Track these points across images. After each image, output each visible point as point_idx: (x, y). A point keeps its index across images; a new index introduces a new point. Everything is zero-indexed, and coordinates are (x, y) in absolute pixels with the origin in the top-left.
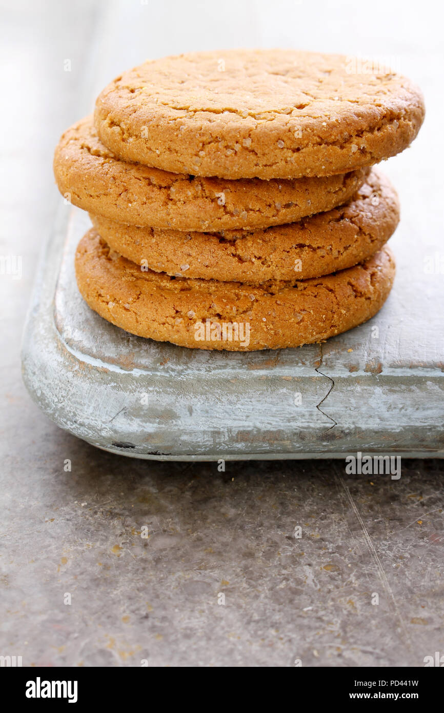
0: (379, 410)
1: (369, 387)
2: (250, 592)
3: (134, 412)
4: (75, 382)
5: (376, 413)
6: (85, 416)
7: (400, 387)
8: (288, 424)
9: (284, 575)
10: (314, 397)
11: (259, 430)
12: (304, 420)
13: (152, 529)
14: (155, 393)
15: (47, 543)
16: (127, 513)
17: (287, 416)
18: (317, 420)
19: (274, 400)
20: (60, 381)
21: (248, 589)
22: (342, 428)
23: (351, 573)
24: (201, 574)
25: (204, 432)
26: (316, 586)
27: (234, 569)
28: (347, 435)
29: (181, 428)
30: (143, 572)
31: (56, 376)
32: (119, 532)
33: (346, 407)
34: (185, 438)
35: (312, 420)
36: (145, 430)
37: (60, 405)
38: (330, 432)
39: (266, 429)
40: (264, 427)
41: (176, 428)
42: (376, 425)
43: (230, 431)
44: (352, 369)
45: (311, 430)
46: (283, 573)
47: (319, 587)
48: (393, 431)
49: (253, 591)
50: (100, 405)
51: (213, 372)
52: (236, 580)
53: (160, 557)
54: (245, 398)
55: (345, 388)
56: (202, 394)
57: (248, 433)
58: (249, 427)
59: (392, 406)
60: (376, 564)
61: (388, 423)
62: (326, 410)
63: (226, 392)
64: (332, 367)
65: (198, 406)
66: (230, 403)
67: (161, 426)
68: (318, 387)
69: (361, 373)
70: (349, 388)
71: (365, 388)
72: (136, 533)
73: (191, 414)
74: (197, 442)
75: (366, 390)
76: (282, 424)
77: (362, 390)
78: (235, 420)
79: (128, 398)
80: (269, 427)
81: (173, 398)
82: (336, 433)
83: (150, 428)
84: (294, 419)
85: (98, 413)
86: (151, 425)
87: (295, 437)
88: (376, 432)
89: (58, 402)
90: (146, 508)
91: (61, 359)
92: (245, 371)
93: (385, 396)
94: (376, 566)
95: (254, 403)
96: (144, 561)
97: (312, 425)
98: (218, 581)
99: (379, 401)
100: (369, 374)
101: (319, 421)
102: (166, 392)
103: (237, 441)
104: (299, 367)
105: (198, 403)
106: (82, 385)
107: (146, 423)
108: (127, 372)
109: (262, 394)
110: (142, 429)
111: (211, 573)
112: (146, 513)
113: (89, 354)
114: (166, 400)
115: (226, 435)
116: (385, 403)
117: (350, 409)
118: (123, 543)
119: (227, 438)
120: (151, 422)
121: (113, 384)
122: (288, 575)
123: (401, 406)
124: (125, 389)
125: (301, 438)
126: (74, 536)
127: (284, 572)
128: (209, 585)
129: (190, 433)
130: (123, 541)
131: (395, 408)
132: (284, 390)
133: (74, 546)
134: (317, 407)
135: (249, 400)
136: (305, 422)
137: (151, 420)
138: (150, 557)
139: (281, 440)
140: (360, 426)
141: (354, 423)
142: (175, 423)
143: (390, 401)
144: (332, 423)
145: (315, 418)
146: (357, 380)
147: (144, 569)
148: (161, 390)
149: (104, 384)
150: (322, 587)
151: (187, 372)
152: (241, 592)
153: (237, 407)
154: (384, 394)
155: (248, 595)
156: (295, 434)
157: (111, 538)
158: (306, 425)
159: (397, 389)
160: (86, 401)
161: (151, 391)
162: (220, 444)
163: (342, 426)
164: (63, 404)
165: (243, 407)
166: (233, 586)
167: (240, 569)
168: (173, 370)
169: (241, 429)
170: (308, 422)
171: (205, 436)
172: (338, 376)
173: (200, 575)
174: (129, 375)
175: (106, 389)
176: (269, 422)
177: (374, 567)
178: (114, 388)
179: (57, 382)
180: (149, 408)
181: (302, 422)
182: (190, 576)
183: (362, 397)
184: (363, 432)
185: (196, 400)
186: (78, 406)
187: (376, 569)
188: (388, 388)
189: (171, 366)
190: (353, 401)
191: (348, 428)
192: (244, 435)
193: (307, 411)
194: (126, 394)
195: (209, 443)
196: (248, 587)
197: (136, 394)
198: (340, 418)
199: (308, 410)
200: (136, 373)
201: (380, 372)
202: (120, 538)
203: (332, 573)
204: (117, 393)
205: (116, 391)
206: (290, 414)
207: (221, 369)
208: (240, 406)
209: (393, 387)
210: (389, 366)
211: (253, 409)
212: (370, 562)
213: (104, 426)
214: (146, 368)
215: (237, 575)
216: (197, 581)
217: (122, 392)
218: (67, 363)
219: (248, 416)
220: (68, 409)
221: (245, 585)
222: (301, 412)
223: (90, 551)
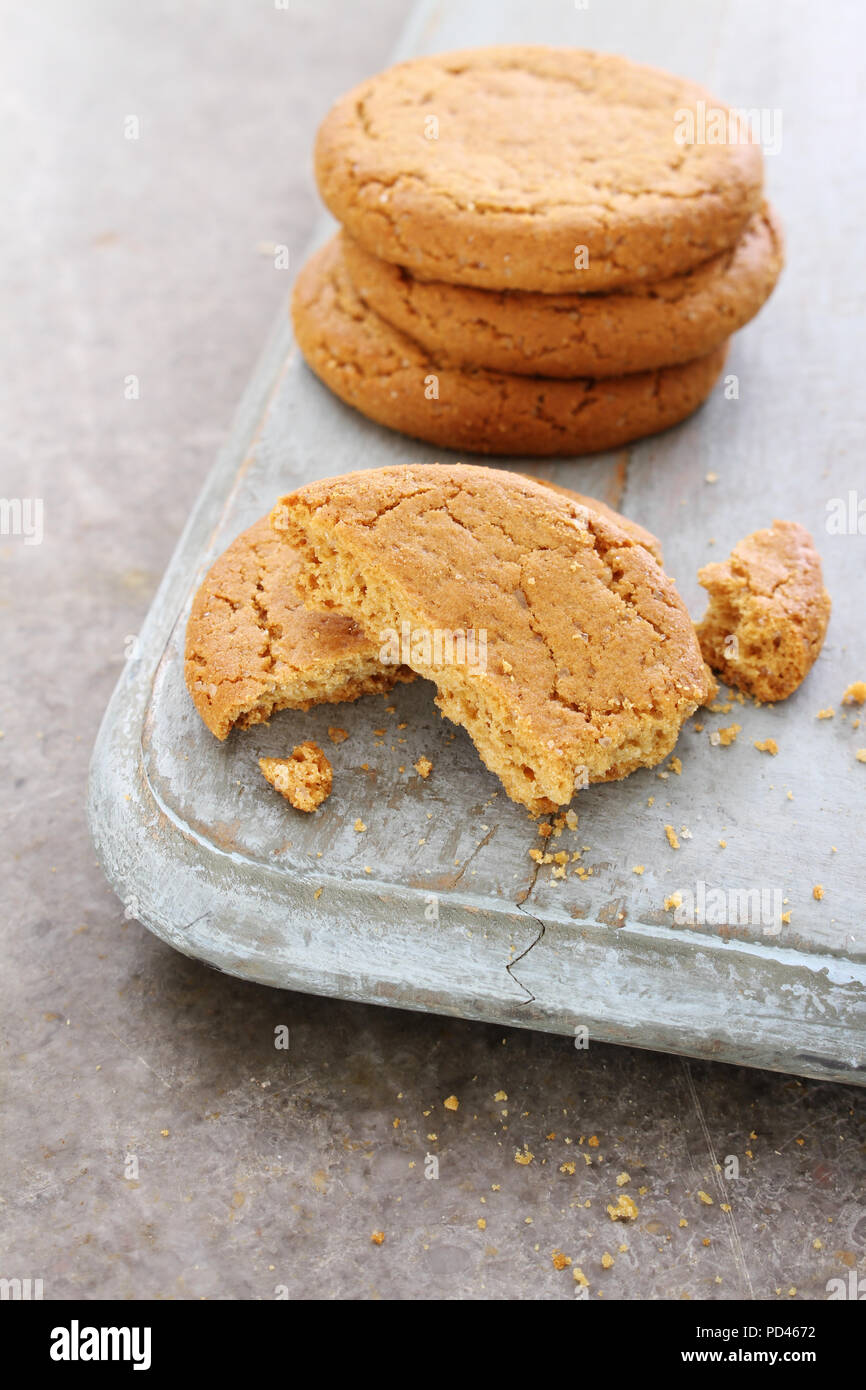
0: (606, 989)
1: (599, 947)
2: (529, 1271)
3: (223, 921)
4: (146, 849)
5: (601, 993)
6: (151, 908)
7: (650, 956)
8: (457, 986)
9: (584, 1238)
10: (505, 950)
11: (410, 987)
12: (482, 985)
13: (377, 1140)
14: (259, 898)
15: (210, 1163)
16: (335, 1106)
17: (457, 973)
18: (504, 988)
19: (441, 944)
20: (127, 839)
21: (528, 1264)
22: (542, 1006)
23: (688, 1240)
24: (454, 1232)
25: (325, 974)
26: (633, 1262)
27: (506, 1224)
28: (549, 1016)
29: (291, 962)
30: (364, 1226)
31: (123, 826)
32: (323, 1144)
33: (554, 976)
34: (294, 975)
35: (495, 985)
36: (236, 953)
37: (120, 878)
38: (523, 1008)
39: (421, 987)
40: (418, 983)
41: (282, 960)
42: (597, 1012)
43: (365, 979)
44: (576, 912)
45: (492, 1000)
46: (582, 1235)
47: (637, 1264)
48: (625, 1024)
49: (535, 1269)
50: (175, 899)
51: (354, 880)
52: (508, 1246)
53: (390, 1197)
54: (396, 932)
55: (559, 942)
56: (331, 913)
57: (394, 986)
58: (396, 979)
59: (629, 987)
60: (728, 1222)
61: (617, 1012)
62: (519, 974)
63: (369, 917)
64: (543, 906)
65: (320, 932)
66: (372, 937)
67: (259, 953)
68: (517, 933)
69: (590, 922)
70: (566, 944)
71: (593, 947)
72: (350, 1147)
73: (307, 944)
74: (313, 984)
75: (593, 951)
76: (447, 984)
77: (587, 951)
78: (374, 964)
79: (218, 897)
80: (426, 985)
81: (284, 912)
82: (533, 1011)
83: (244, 952)
84: (467, 980)
85: (169, 910)
86: (244, 948)
87: (468, 1005)
88: (597, 1022)
89: (118, 871)
90: (365, 1096)
91: (136, 799)
92: (404, 888)
93: (620, 967)
94: (728, 1227)
95: (408, 943)
96: (365, 1203)
97: (495, 994)
98: (481, 1249)
99: (609, 976)
100: (603, 925)
101: (507, 991)
102: (275, 900)
103: (376, 994)
104: (492, 896)
105: (321, 925)
106: (157, 858)
107: (238, 942)
108: (223, 854)
109: (425, 930)
110: (230, 950)
111: (470, 1232)
112: (365, 1107)
113: (173, 809)
114: (273, 913)
115: (360, 983)
116: (618, 979)
117: (560, 981)
118: (330, 1167)
119: (360, 988)
120: (244, 944)
121: (200, 868)
122: (589, 1239)
123: (643, 989)
124: (215, 881)
125: (477, 1008)
126: (253, 1149)
127: (583, 1232)
128: (466, 1254)
129: (305, 971)
130: (331, 1163)
131: (633, 991)
132: (462, 930)
133: (254, 1168)
134: (507, 967)
135: (401, 937)
136: (484, 988)
137: (246, 940)
138: (374, 1197)
139: (445, 1005)
140: (571, 1008)
141: (562, 1002)
142: (280, 952)
143: (628, 978)
144: (527, 997)
145: (502, 984)
146: (582, 933)
147: (365, 1219)
148: (269, 895)
149: (187, 864)
150: (642, 1263)
151: (313, 875)
152: (516, 1271)
153: (381, 945)
154: (620, 963)
155: (527, 1277)
156: (467, 1001)
157: (312, 1155)
158: (485, 991)
159: (645, 957)
160: (156, 887)
161: (253, 894)
162: (350, 993)
163: (543, 1003)
164: (125, 878)
165: (390, 947)
166: (504, 1258)
167: (515, 1225)
168: (292, 867)
169: (383, 980)
170: (489, 988)
171: (327, 979)
172: (552, 919)
173: (452, 1235)
174: (226, 858)
175: (188, 873)
176: (428, 977)
177: (724, 1230)
178: (199, 874)
179: (122, 839)
180: (245, 922)
181: (480, 987)
182: (438, 1235)
183: (583, 963)
184: (576, 1017)
185: (319, 922)
186: (144, 891)
187: (727, 1232)
188: (630, 953)
189: (290, 859)
190: (567, 967)
191: (552, 1009)
192: (386, 988)
193: (490, 972)
194: (216, 891)
195: (333, 989)
196: (526, 1260)
197: (231, 893)
198: (540, 991)
199: (492, 970)
200: (237, 858)
201: (622, 926)
202: (325, 1157)
203: (658, 1238)
204: (202, 886)
205: (201, 882)
206: (463, 970)
207: (366, 879)
208: (385, 945)
209: (639, 954)
210: (637, 918)
211: (405, 954)
212: (718, 1219)
213: (176, 931)
214: (251, 855)
215: (511, 1238)
216: (448, 1247)
217: (208, 886)
218: (143, 809)
219: (395, 963)
220: (130, 888)
221: (522, 1257)
222: (479, 972)
223: (279, 1180)
